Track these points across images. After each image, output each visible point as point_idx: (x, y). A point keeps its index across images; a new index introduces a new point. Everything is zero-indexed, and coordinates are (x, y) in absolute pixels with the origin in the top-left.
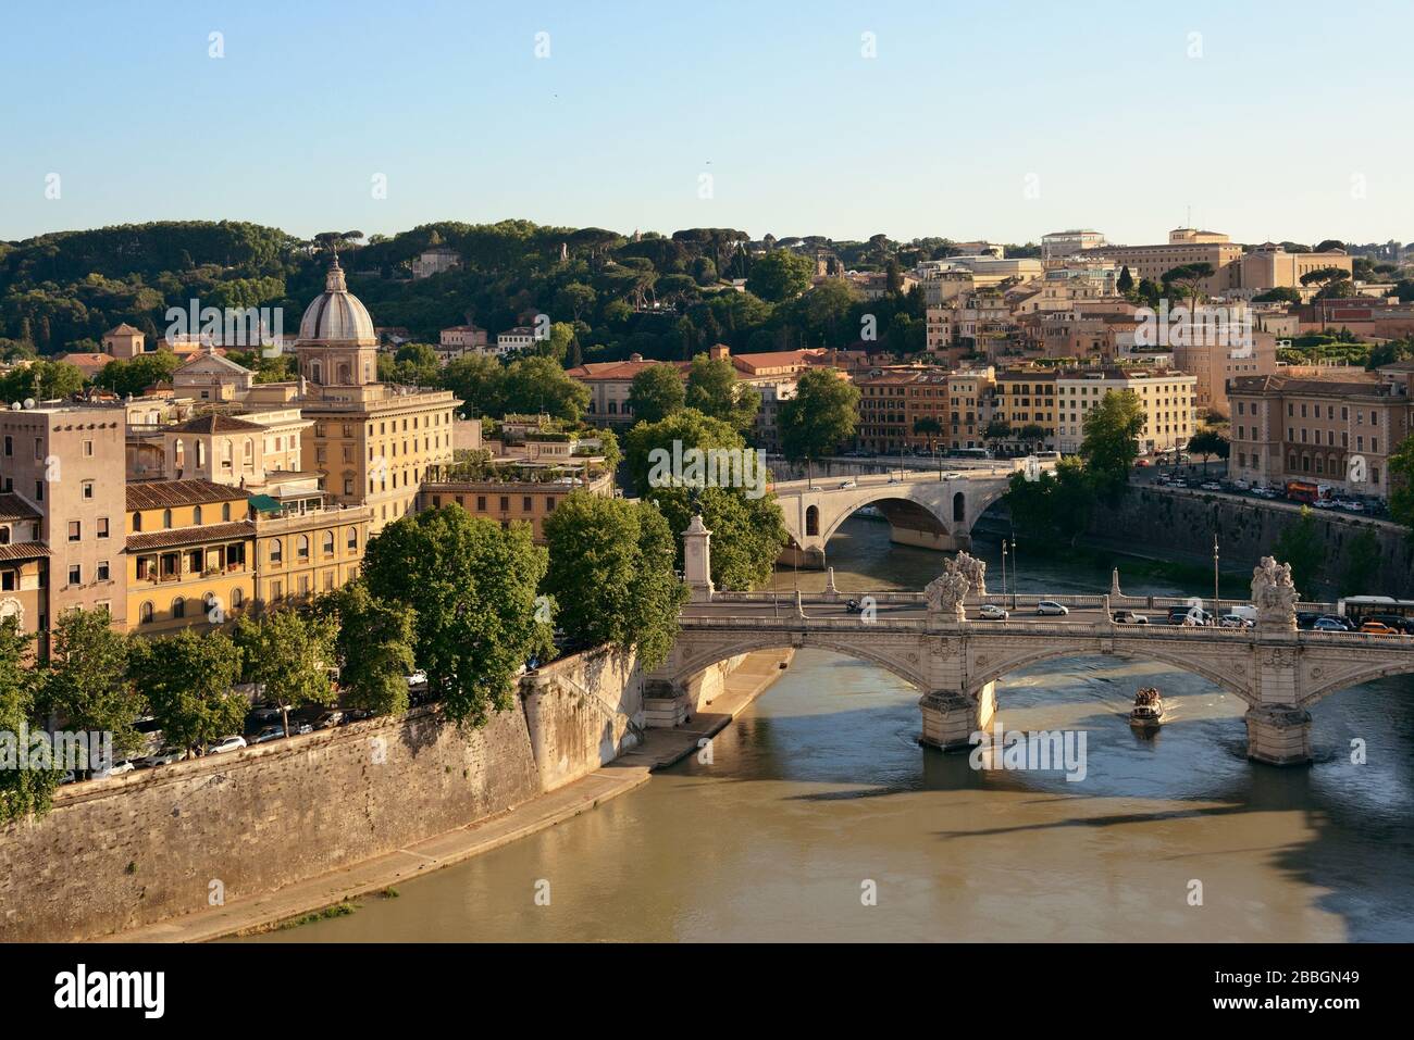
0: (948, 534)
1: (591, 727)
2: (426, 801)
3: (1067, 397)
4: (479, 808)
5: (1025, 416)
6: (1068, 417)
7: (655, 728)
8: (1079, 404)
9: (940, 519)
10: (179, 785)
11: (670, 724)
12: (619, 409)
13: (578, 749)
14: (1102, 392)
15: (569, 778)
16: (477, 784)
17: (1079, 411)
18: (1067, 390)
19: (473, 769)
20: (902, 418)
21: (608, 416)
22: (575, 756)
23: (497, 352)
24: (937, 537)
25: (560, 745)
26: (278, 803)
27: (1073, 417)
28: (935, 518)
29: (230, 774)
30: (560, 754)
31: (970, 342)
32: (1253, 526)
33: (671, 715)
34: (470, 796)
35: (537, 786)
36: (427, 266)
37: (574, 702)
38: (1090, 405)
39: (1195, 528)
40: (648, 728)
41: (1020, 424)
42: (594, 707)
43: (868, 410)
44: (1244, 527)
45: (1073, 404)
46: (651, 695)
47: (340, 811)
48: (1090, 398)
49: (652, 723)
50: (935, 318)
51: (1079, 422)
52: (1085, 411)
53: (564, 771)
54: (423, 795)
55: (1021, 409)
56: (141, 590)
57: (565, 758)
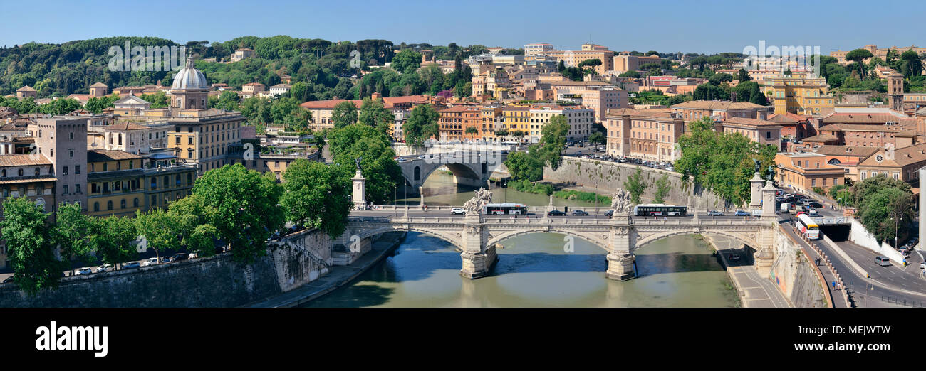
0: (479, 179)
1: (305, 265)
2: (225, 294)
3: (534, 118)
4: (251, 298)
5: (515, 126)
6: (535, 127)
7: (338, 266)
8: (540, 121)
9: (476, 172)
10: (112, 281)
11: (345, 264)
12: (327, 121)
13: (299, 274)
14: (550, 115)
15: (295, 286)
16: (250, 287)
17: (540, 124)
18: (535, 114)
19: (248, 281)
20: (460, 127)
21: (321, 125)
22: (298, 277)
23: (269, 95)
24: (474, 180)
25: (290, 272)
26: (156, 291)
27: (537, 127)
28: (474, 173)
29: (133, 277)
30: (290, 276)
31: (492, 93)
32: (616, 175)
33: (346, 260)
34: (247, 293)
35: (279, 289)
36: (238, 57)
37: (297, 253)
38: (545, 121)
39: (590, 176)
40: (334, 265)
41: (513, 130)
42: (307, 256)
43: (445, 123)
44: (612, 175)
45: (537, 121)
46: (335, 251)
47: (185, 296)
48: (545, 118)
49: (336, 263)
50: (476, 82)
51: (539, 130)
52: (542, 124)
53: (292, 283)
54: (223, 291)
55: (514, 123)
56: (94, 197)
57: (293, 278)
